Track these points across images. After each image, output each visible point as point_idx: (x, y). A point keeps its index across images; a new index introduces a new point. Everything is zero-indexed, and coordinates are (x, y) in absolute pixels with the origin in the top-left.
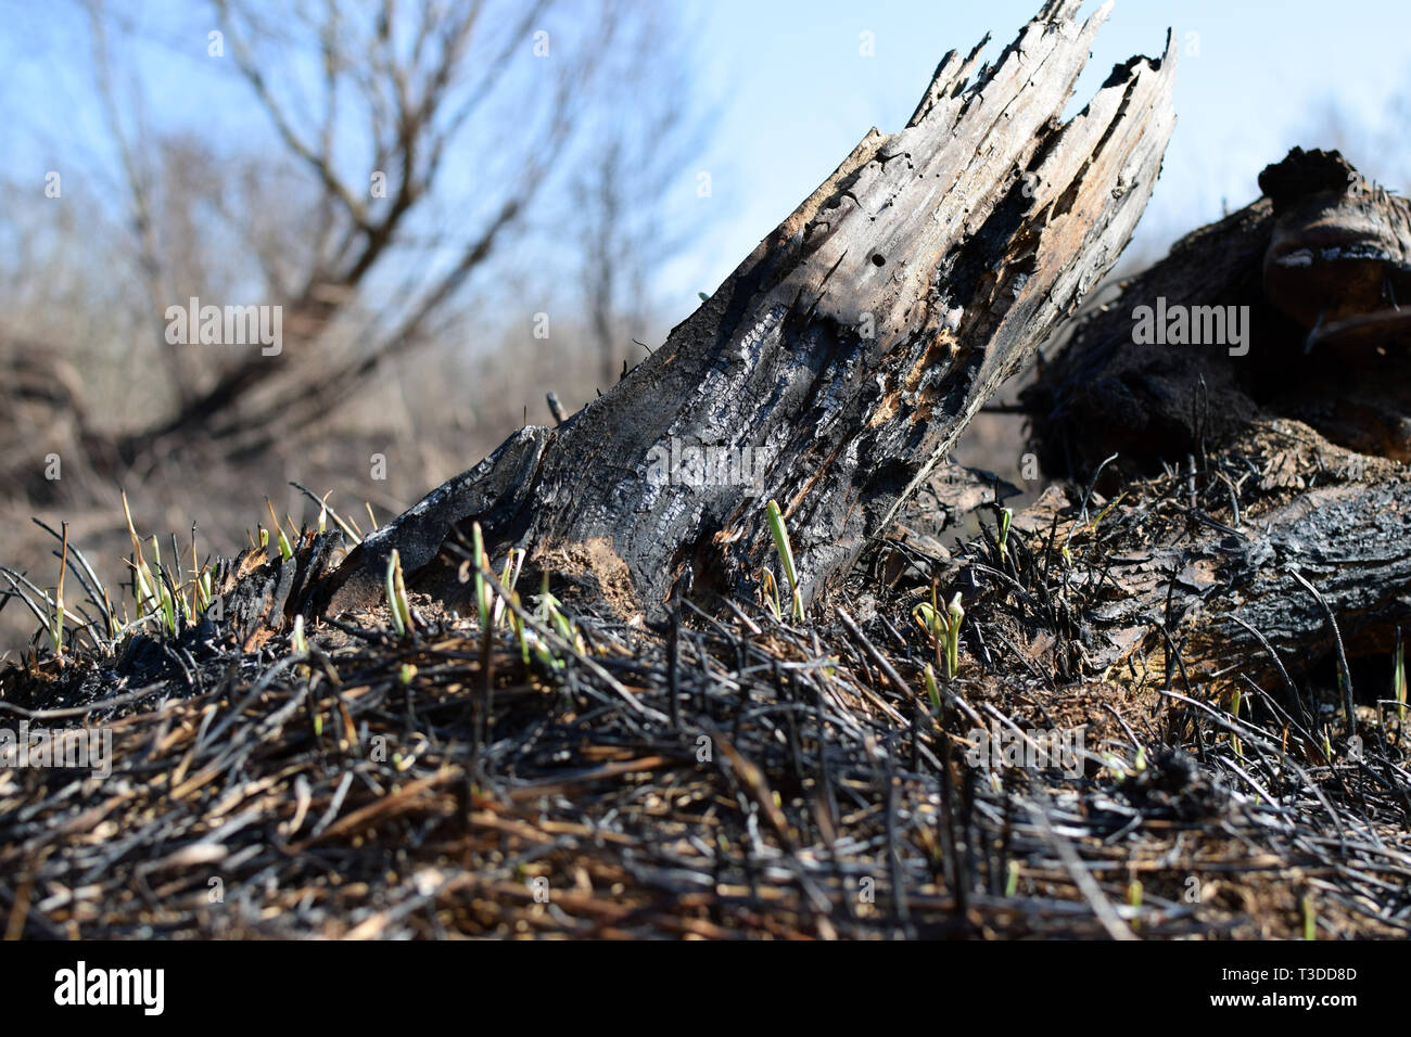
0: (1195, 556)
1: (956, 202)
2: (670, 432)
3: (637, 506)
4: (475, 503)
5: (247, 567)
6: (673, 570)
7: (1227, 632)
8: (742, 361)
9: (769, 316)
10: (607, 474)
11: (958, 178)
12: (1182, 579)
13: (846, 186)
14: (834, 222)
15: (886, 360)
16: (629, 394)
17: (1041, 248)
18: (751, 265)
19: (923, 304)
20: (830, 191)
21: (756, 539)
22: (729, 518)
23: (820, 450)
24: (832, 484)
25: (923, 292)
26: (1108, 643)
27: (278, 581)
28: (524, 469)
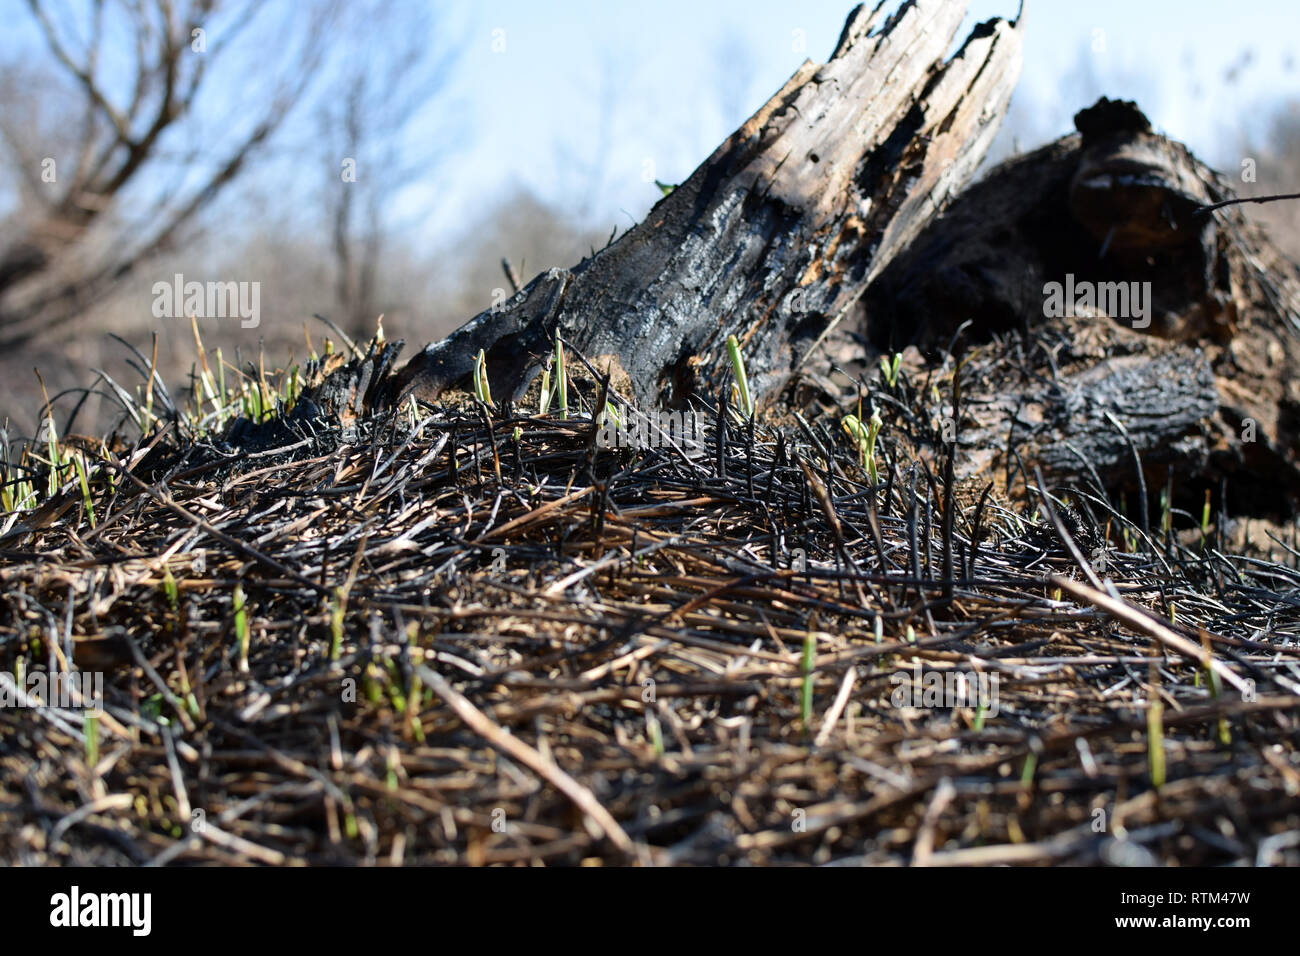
0: (1028, 400)
1: (870, 119)
2: (661, 278)
3: (637, 333)
4: (513, 325)
5: (329, 368)
6: (659, 384)
7: (1049, 460)
8: (714, 228)
9: (734, 195)
10: (613, 308)
11: (872, 100)
12: (1020, 417)
13: (790, 100)
14: (782, 127)
15: (816, 235)
16: (629, 248)
17: (928, 158)
18: (719, 156)
19: (844, 194)
20: (777, 104)
21: (718, 365)
22: (701, 347)
23: (765, 301)
24: (772, 327)
25: (845, 185)
26: (968, 460)
27: (360, 376)
28: (550, 300)
